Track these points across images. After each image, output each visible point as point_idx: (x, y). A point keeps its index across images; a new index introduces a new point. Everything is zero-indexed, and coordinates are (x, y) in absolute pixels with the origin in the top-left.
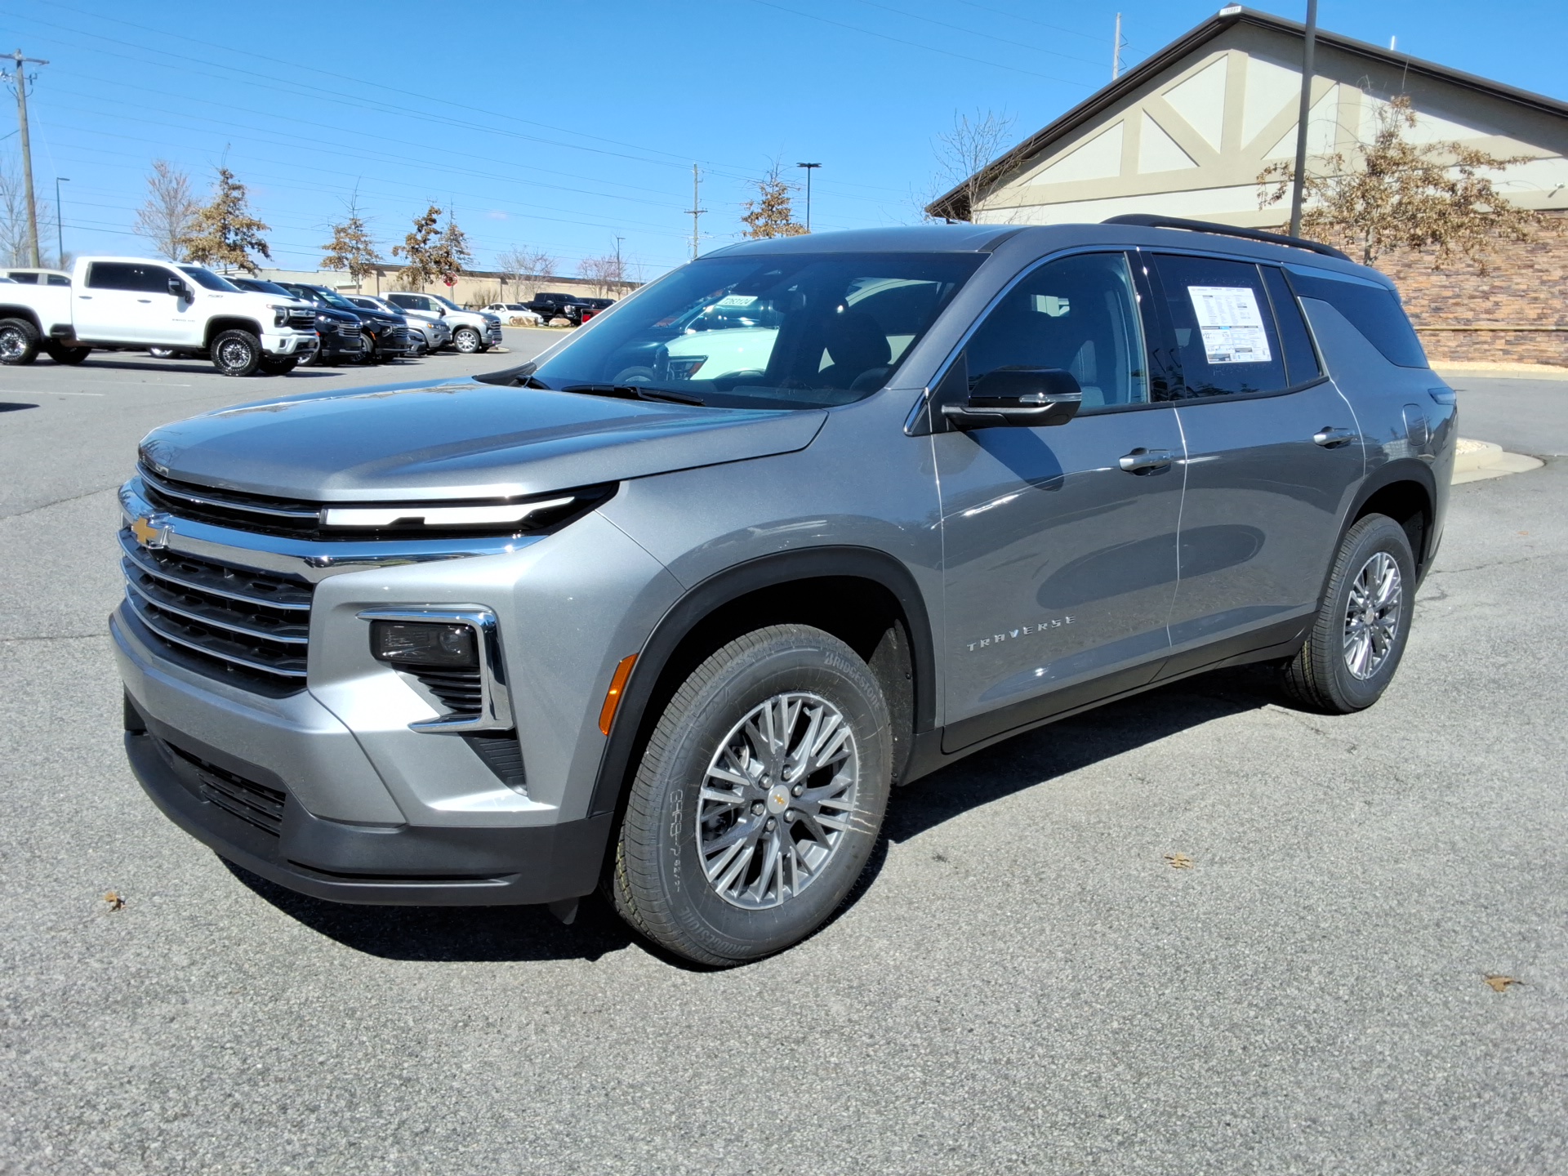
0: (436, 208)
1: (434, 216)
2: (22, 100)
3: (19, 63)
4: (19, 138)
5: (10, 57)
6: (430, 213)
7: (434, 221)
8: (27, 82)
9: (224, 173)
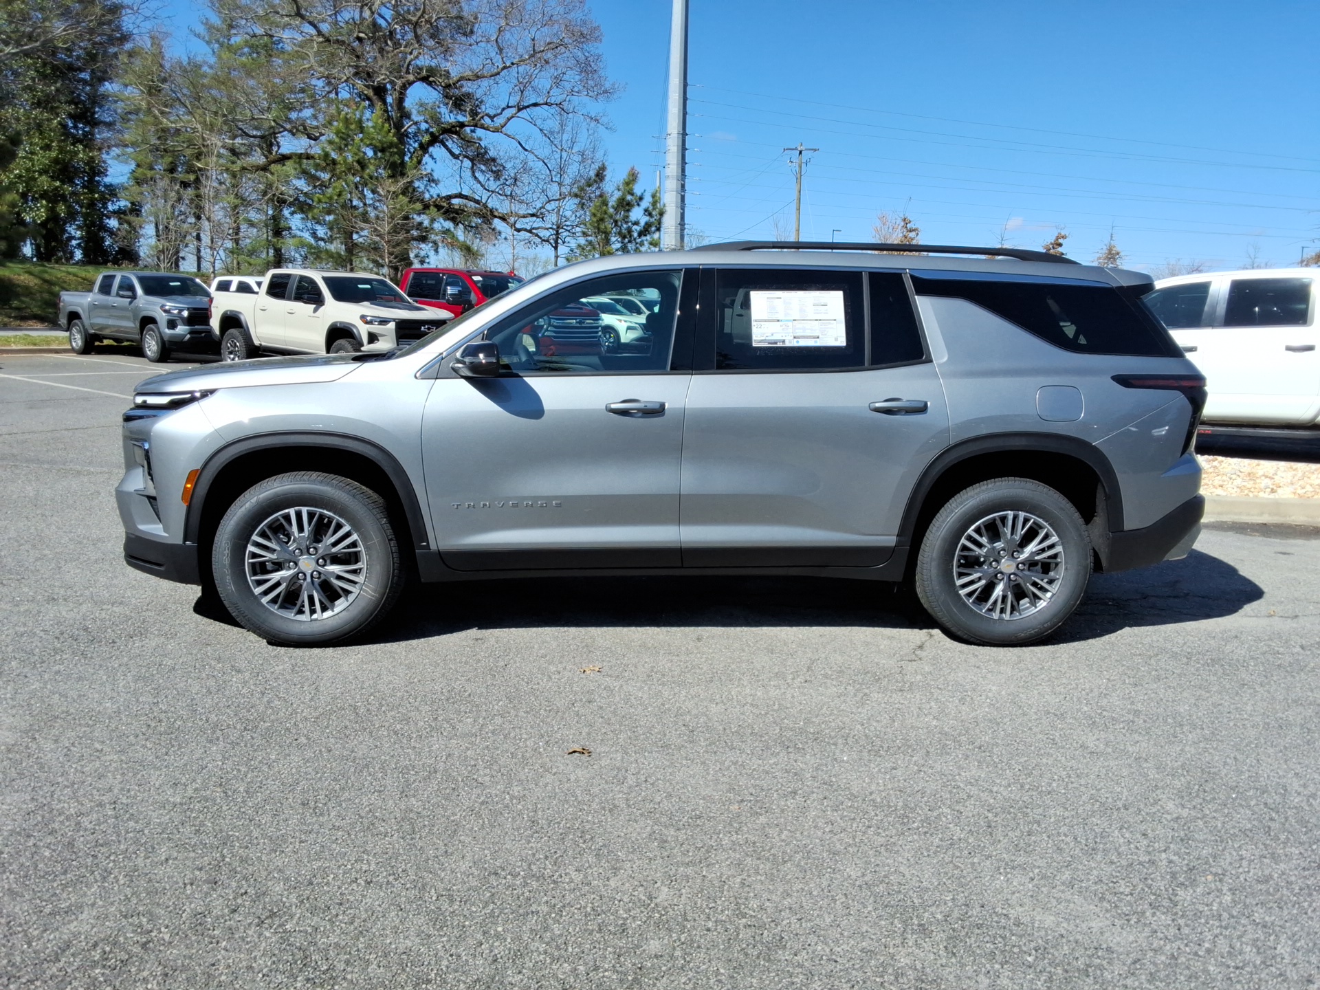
0: (1063, 234)
1: (1060, 241)
2: (799, 178)
3: (801, 152)
4: (794, 205)
5: (796, 149)
6: (1058, 238)
7: (1060, 245)
8: (804, 165)
9: (904, 220)
